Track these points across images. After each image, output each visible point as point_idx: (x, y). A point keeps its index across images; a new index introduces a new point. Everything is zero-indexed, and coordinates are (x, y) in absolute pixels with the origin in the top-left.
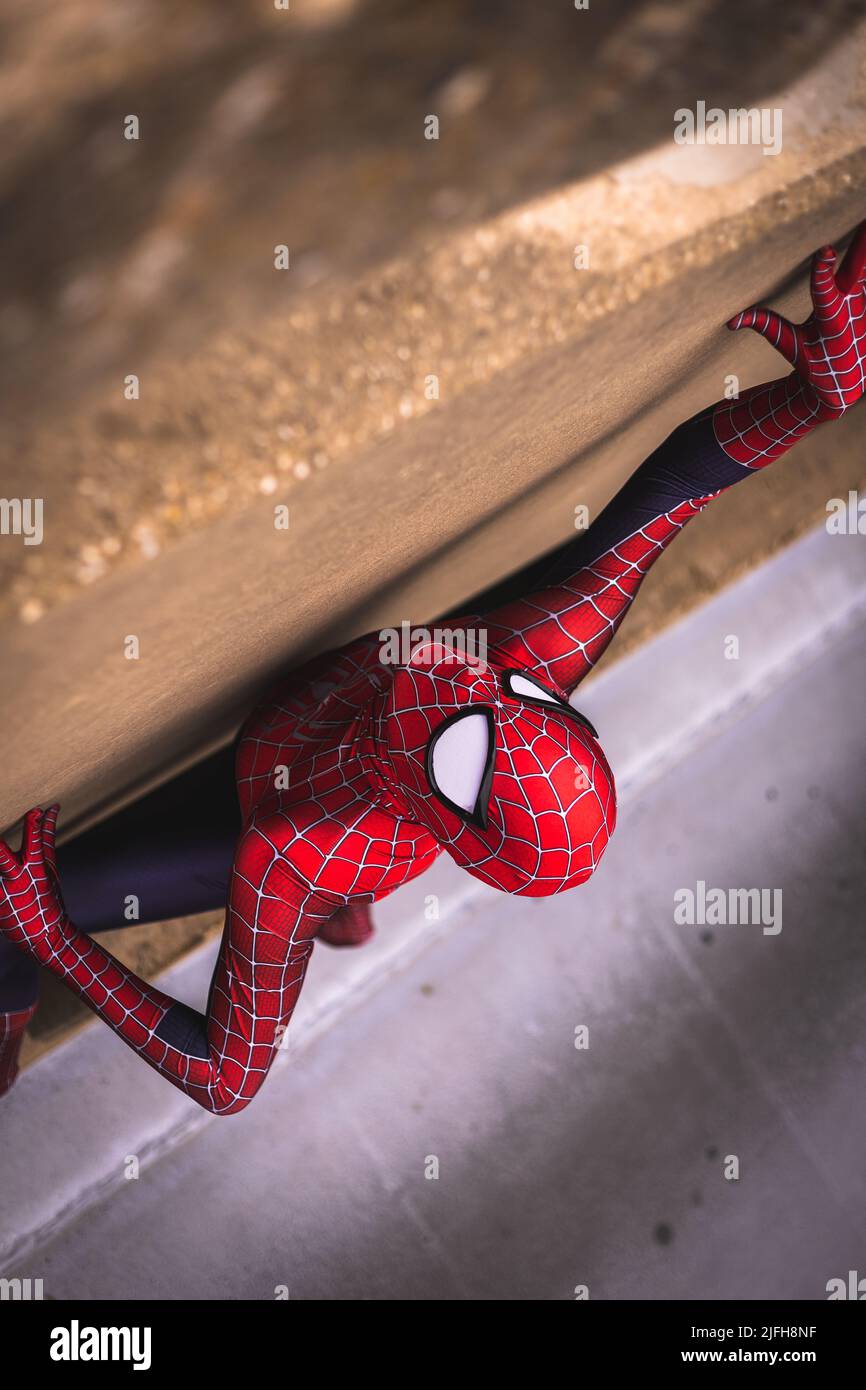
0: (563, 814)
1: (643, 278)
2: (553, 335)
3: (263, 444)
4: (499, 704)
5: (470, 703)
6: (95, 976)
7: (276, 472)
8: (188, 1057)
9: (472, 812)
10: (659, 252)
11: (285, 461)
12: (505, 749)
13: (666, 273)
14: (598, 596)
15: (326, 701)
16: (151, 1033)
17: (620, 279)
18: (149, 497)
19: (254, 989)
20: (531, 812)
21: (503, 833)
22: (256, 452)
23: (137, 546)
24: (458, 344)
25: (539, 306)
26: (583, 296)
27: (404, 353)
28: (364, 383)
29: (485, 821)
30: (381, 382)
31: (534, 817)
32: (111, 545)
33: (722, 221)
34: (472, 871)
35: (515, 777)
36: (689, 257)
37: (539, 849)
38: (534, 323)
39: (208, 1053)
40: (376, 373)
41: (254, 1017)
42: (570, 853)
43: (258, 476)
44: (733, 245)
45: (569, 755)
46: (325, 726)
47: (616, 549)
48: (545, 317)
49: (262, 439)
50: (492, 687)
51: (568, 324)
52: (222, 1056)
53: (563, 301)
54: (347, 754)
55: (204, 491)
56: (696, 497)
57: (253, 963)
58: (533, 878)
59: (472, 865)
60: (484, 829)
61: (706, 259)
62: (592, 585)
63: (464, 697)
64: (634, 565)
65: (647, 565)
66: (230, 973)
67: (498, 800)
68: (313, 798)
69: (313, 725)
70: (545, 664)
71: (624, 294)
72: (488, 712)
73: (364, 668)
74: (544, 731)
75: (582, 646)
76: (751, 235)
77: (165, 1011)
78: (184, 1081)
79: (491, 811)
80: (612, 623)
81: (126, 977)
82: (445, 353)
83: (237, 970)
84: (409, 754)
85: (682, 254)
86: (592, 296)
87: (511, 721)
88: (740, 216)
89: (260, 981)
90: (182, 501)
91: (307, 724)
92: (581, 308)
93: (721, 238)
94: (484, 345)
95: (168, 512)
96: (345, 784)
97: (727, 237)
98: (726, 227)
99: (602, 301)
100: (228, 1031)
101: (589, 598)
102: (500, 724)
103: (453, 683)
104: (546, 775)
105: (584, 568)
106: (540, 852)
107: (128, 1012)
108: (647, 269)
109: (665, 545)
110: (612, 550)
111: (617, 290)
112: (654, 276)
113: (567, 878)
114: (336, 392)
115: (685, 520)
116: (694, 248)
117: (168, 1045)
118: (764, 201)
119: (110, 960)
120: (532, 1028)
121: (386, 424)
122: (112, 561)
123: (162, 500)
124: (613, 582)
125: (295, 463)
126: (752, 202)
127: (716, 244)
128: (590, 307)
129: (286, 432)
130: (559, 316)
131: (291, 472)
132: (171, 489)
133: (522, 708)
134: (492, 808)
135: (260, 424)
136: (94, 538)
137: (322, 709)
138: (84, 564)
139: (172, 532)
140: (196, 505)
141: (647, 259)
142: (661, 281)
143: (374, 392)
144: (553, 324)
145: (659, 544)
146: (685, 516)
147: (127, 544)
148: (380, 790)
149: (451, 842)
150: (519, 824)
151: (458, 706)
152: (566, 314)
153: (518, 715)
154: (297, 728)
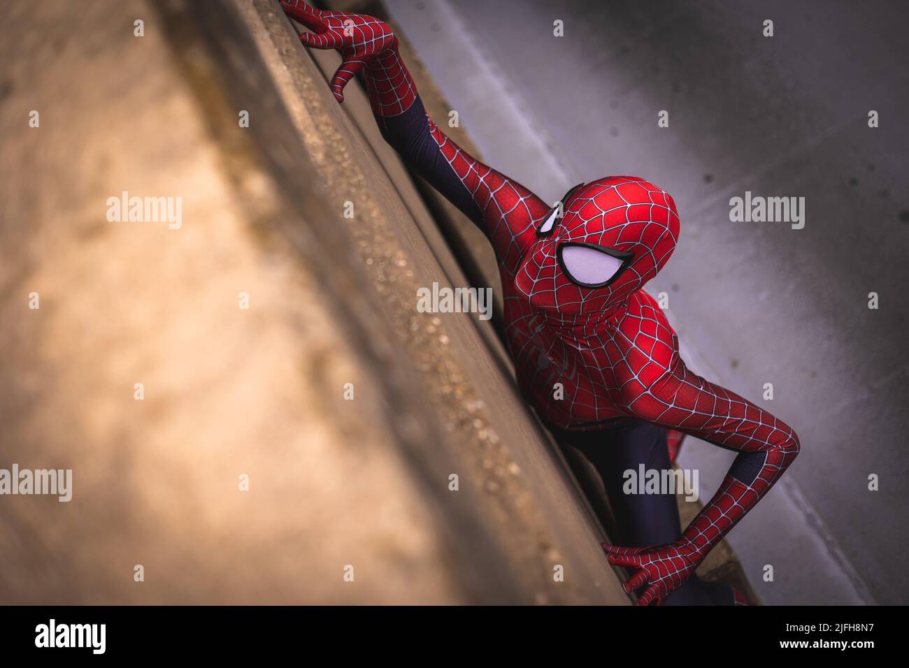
0: (629, 205)
1: (328, 131)
2: (360, 181)
3: (421, 339)
4: (558, 239)
5: (555, 257)
6: (712, 524)
7: (438, 334)
8: (765, 464)
9: (622, 261)
10: (313, 120)
11: (431, 329)
12: (585, 237)
13: (325, 118)
14: (491, 188)
15: (550, 359)
16: (749, 488)
17: (329, 142)
18: (450, 402)
19: (728, 417)
20: (626, 225)
21: (637, 243)
22: (426, 343)
23: (478, 410)
24: (366, 232)
25: (344, 187)
26: (339, 163)
27: (370, 261)
28: (387, 284)
29: (630, 254)
30: (386, 274)
31: (629, 223)
32: (478, 424)
33: (295, 84)
34: (660, 267)
35: (603, 232)
36: (316, 104)
37: (649, 223)
38: (353, 190)
39: (763, 452)
40: (381, 277)
41: (744, 420)
42: (653, 204)
43: (440, 344)
44: (309, 80)
45: (593, 199)
46: (567, 358)
47: (462, 178)
48: (349, 184)
49: (418, 340)
50: (546, 243)
51: (354, 173)
52: (766, 443)
53: (341, 174)
54: (584, 345)
55: (448, 373)
56: (429, 129)
57: (713, 415)
58: (667, 229)
59: (656, 267)
60: (634, 255)
61: (317, 95)
62: (483, 192)
63: (550, 261)
64: (471, 166)
65: (471, 159)
66: (717, 432)
67: (616, 244)
68: (612, 368)
69: (565, 367)
70: (533, 222)
71: (338, 141)
72: (561, 246)
73: (531, 335)
74: (576, 213)
75: (522, 199)
76: (302, 70)
77: (735, 480)
78: (780, 468)
79: (624, 249)
80: (506, 181)
81: (712, 505)
82: (370, 239)
83: (715, 427)
84: (583, 300)
85: (314, 108)
86: (338, 158)
87: (568, 233)
88: (293, 75)
89: (724, 413)
90: (454, 385)
91: (565, 370)
92: (345, 165)
93: (305, 86)
94: (366, 218)
95: (459, 392)
96: (603, 347)
97: (304, 82)
98: (299, 83)
99: (341, 154)
100: (751, 438)
101: (492, 194)
102: (570, 239)
103: (542, 267)
104: (604, 213)
105: (473, 197)
106: (651, 222)
107: (736, 503)
108: (323, 128)
109: (458, 148)
110: (462, 180)
111: (335, 144)
112: (327, 124)
113: (669, 209)
114: (392, 299)
115: (443, 136)
116: (311, 101)
117: (757, 477)
118: (284, 61)
119: (701, 516)
120: (763, 296)
121: (410, 274)
122: (486, 425)
123: (453, 394)
124: (482, 179)
125: (433, 325)
126: (285, 68)
127: (309, 89)
128: (344, 160)
129: (415, 327)
130: (349, 177)
131: (437, 327)
132: (447, 389)
133: (561, 225)
134: (621, 249)
135: (410, 340)
136: (473, 432)
137: (556, 361)
138: (488, 438)
139: (470, 392)
140: (455, 378)
141: (317, 127)
142: (329, 121)
143: (392, 279)
144: (354, 180)
145: (458, 151)
146: (441, 136)
147: (477, 415)
148: (607, 324)
149: (640, 279)
150: (632, 233)
151: (556, 264)
152: (348, 173)
153: (565, 228)
154: (567, 377)
